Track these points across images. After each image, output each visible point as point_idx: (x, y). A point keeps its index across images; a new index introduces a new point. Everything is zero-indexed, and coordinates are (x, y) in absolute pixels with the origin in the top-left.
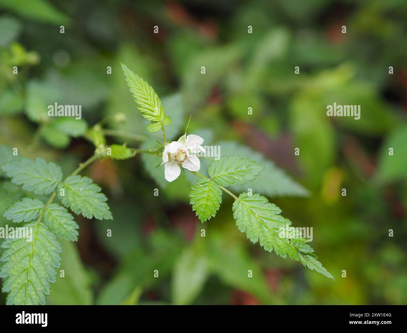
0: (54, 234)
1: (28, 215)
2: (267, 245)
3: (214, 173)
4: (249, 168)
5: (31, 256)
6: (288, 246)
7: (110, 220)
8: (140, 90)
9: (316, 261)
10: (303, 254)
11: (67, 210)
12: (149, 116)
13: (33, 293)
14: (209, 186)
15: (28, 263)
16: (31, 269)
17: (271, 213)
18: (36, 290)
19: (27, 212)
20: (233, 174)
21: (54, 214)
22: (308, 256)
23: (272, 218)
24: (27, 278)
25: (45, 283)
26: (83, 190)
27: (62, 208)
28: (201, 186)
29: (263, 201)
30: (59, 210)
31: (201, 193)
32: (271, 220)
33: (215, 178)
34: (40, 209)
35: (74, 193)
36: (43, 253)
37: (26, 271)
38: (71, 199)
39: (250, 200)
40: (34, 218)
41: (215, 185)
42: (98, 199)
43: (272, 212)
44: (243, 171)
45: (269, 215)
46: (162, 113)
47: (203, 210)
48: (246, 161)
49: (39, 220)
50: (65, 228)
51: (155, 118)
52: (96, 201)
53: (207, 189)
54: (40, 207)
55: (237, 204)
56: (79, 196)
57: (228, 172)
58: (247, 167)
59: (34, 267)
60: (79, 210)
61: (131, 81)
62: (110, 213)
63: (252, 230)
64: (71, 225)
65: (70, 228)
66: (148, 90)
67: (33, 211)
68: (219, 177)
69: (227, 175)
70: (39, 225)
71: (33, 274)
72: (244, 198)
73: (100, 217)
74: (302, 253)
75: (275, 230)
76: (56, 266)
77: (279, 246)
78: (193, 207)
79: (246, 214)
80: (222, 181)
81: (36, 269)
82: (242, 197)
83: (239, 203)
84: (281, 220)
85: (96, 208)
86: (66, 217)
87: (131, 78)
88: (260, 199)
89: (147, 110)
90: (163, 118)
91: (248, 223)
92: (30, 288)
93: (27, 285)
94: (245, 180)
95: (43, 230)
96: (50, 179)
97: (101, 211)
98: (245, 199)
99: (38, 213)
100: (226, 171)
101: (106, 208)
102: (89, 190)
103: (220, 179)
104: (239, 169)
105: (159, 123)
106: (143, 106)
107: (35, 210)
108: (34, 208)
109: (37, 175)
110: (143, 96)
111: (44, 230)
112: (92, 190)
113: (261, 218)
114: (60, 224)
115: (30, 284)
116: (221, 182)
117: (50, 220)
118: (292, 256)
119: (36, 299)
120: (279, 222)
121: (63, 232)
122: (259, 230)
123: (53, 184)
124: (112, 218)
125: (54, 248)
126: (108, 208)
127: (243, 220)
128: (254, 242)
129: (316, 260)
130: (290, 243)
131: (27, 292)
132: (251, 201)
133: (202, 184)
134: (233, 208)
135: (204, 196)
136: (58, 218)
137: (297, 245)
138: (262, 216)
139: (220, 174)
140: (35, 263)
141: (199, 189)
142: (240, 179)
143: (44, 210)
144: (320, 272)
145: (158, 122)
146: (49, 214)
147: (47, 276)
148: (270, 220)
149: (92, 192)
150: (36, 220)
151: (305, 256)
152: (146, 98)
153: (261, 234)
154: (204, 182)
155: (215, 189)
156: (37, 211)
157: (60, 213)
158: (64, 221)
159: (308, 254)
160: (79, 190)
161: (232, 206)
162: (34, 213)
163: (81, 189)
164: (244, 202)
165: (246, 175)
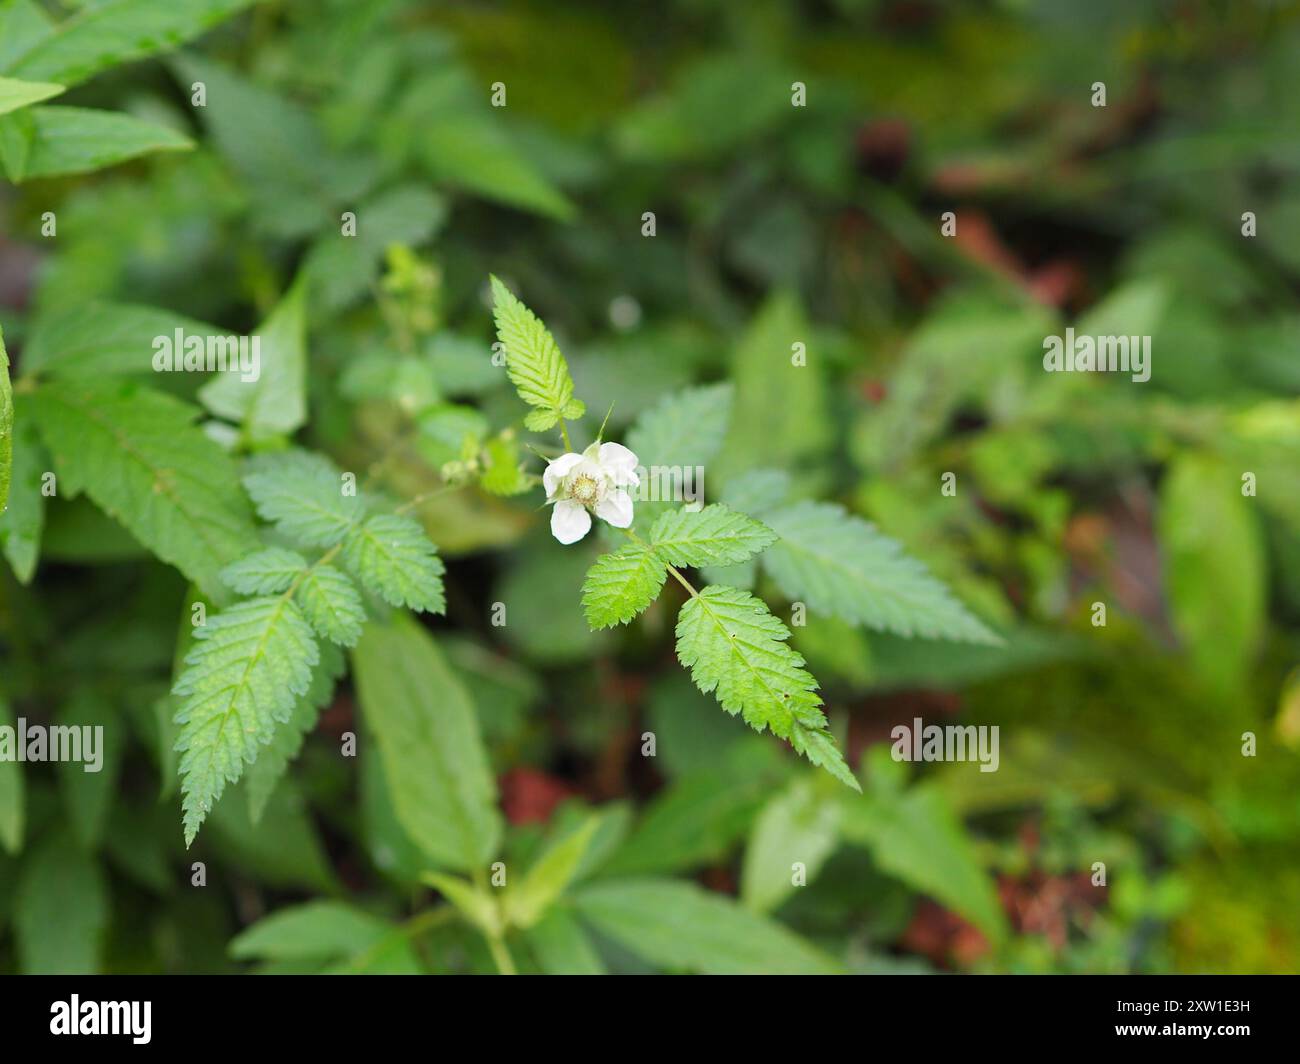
0: (312, 625)
1: (269, 582)
2: (731, 700)
3: (663, 536)
4: (742, 535)
5: (251, 663)
6: (778, 707)
7: (438, 615)
8: (520, 336)
9: (830, 746)
10: (806, 729)
11: (351, 582)
12: (532, 395)
13: (236, 734)
14: (641, 560)
15: (240, 675)
16: (245, 689)
17: (764, 636)
18: (242, 731)
19: (267, 575)
20: (704, 543)
21: (322, 586)
22: (814, 734)
23: (764, 648)
24: (231, 703)
25: (265, 719)
26: (399, 547)
27: (341, 576)
28: (623, 558)
29: (754, 608)
30: (333, 580)
31: (618, 572)
32: (760, 650)
33: (661, 546)
34: (296, 573)
35: (379, 551)
36: (277, 659)
37: (233, 690)
38: (368, 561)
39: (726, 602)
40: (279, 589)
41: (656, 561)
42: (427, 567)
43: (768, 634)
44: (728, 539)
45: (757, 639)
46: (564, 392)
47: (607, 607)
48: (740, 518)
49: (289, 594)
50: (336, 618)
51: (545, 401)
52: (421, 572)
53: (635, 567)
54: (296, 568)
55: (692, 605)
56: (387, 558)
57: (695, 536)
58: (739, 533)
59: (251, 684)
60: (380, 585)
61: (506, 316)
62: (442, 600)
63: (709, 663)
64: (352, 613)
65: (349, 619)
66: (540, 340)
67: (279, 576)
68: (670, 545)
69: (692, 544)
70: (285, 603)
71: (245, 698)
72: (715, 595)
73: (419, 605)
74: (802, 725)
75: (761, 673)
76: (297, 691)
77: (757, 706)
78: (585, 597)
79: (706, 628)
80: (674, 554)
81: (255, 689)
82: (708, 594)
83: (696, 605)
84: (781, 654)
85: (416, 587)
86: (347, 596)
87: (505, 309)
88: (748, 604)
89: (529, 381)
90: (565, 402)
91: (706, 649)
92: (233, 723)
93: (226, 718)
94: (727, 558)
95: (290, 616)
96: (337, 515)
97: (424, 594)
98: (714, 598)
99: (291, 580)
100: (690, 535)
101: (437, 588)
102: (411, 547)
103: (670, 550)
104: (722, 535)
105: (553, 413)
106: (520, 372)
107: (286, 574)
108: (286, 569)
109: (313, 505)
110: (523, 350)
111: (292, 614)
112: (418, 547)
113: (738, 644)
114: (330, 608)
115: (233, 716)
116: (672, 556)
117: (311, 596)
118: (778, 727)
119: (237, 746)
120: (776, 656)
121: (332, 624)
122: (726, 666)
123: (341, 529)
124: (443, 612)
125: (302, 654)
126: (442, 589)
127: (696, 642)
128: (704, 691)
129: (832, 744)
130: (785, 702)
131: (223, 731)
132: (725, 604)
133: (625, 555)
134: (681, 613)
135: (622, 579)
136: (328, 596)
137: (797, 709)
138: (742, 639)
139: (675, 540)
140: (257, 676)
141: (615, 564)
142: (717, 555)
143: (304, 576)
144: (834, 771)
145: (550, 409)
146: (313, 584)
147: (273, 706)
148: (757, 649)
149: (415, 553)
150: (282, 593)
151: (808, 733)
152: (531, 355)
153: (728, 676)
154: (633, 551)
155: (653, 569)
156: (289, 576)
157: (336, 587)
158: (339, 602)
159: (814, 730)
160: (391, 546)
161: (680, 609)
162: (281, 579)
163: (395, 544)
164: (710, 605)
165: (733, 549)
